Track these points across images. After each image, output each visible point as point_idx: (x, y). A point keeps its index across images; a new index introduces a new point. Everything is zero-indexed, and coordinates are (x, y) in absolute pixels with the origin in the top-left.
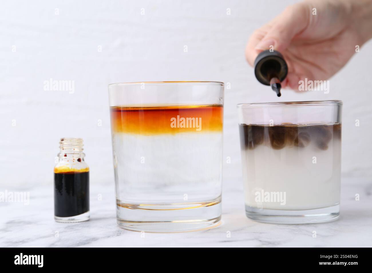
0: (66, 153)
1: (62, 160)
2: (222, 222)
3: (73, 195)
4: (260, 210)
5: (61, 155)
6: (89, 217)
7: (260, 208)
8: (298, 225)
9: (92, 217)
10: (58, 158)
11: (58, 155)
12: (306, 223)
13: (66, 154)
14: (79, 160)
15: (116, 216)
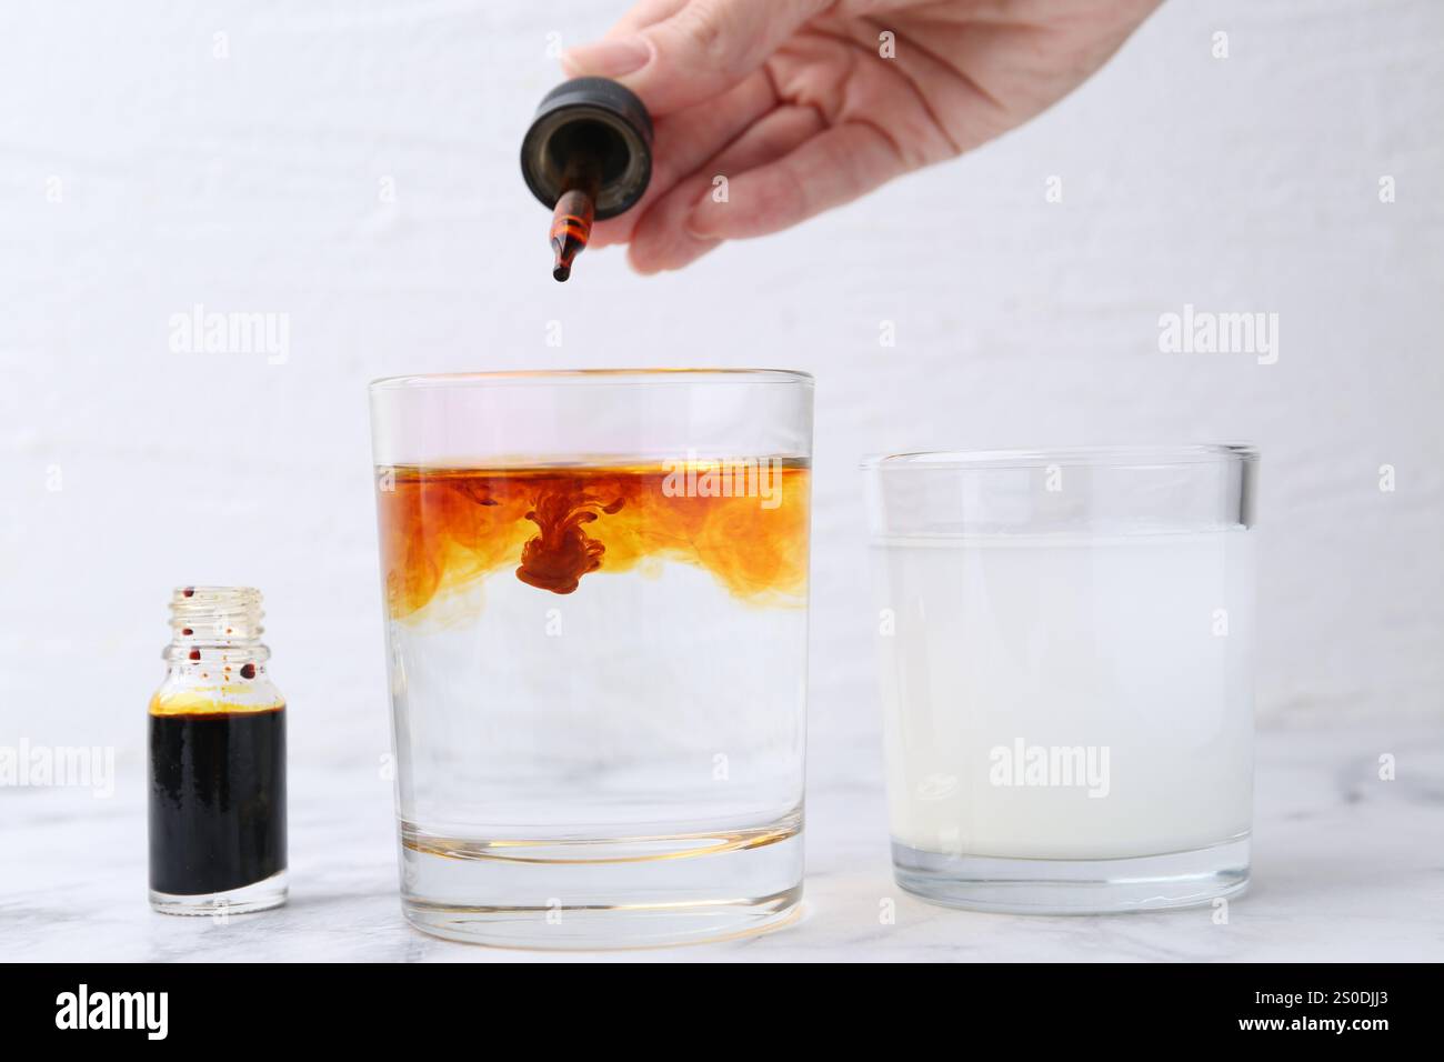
0: (196, 644)
1: (182, 672)
2: (807, 906)
3: (225, 809)
4: (951, 859)
5: (175, 651)
6: (285, 892)
7: (950, 854)
8: (1096, 915)
9: (294, 892)
10: (164, 664)
11: (166, 654)
12: (1128, 909)
13: (198, 647)
14: (248, 672)
15: (397, 886)
